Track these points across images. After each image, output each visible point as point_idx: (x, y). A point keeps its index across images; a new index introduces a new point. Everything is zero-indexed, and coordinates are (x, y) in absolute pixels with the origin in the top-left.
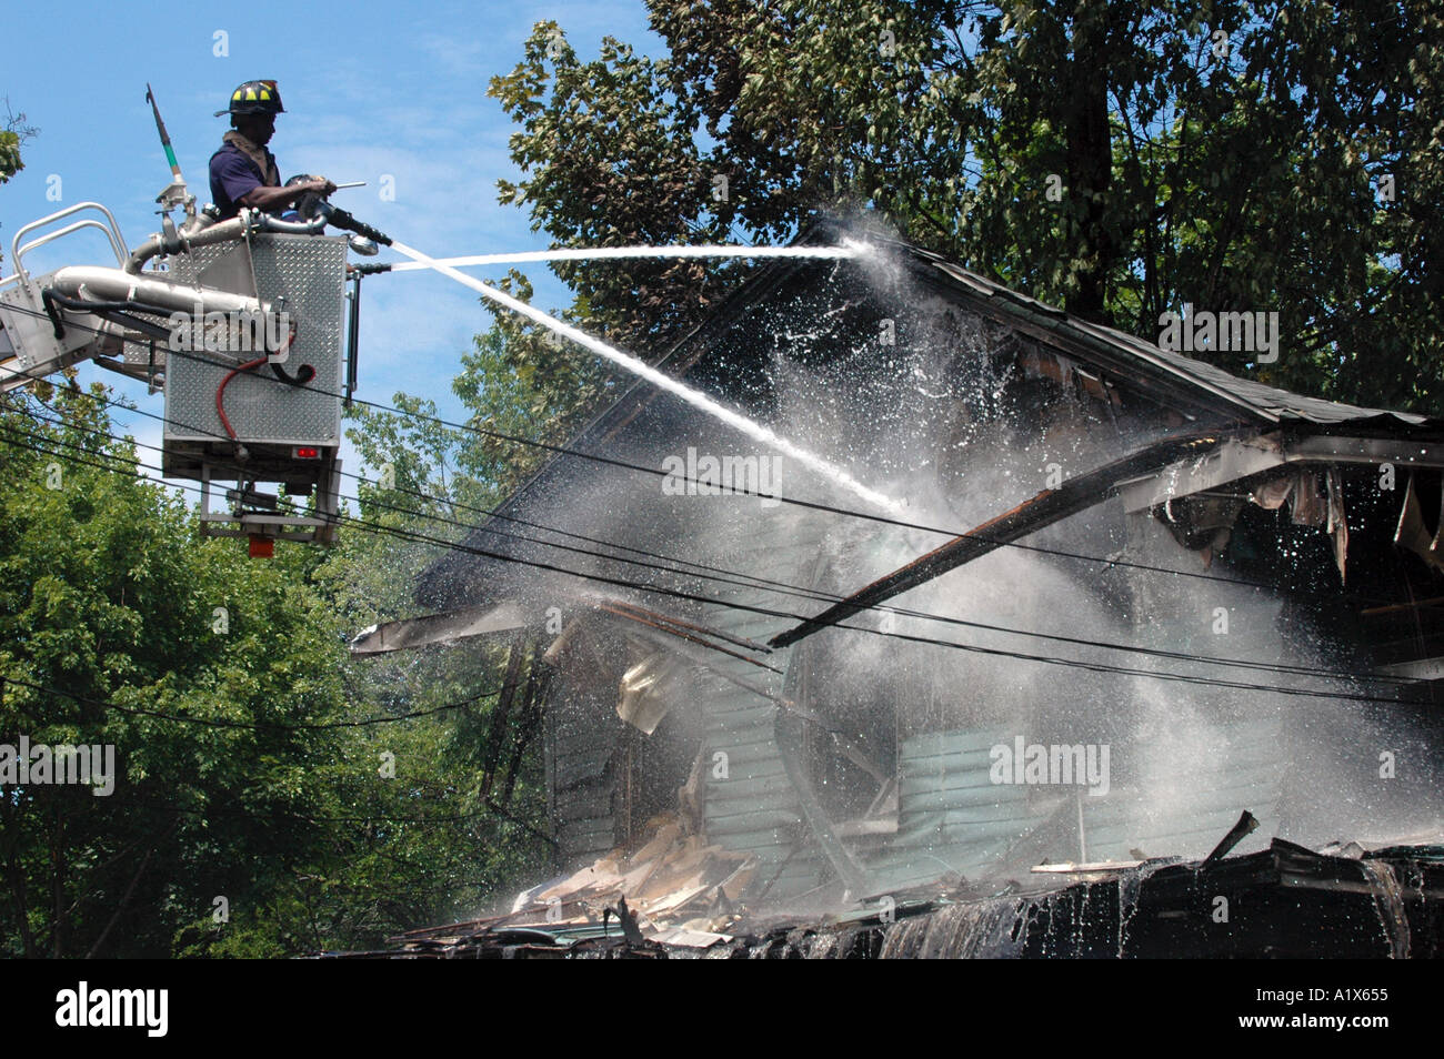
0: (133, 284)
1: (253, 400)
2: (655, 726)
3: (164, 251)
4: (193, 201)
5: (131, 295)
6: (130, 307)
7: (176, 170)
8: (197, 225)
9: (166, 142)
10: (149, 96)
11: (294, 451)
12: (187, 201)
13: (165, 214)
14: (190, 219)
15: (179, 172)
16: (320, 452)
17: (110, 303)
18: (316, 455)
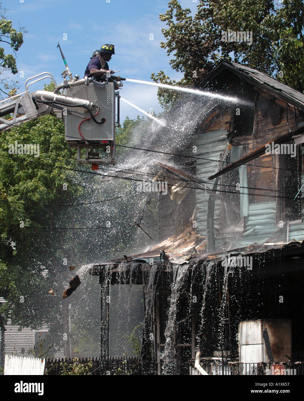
0: (55, 96)
1: (89, 128)
2: (181, 201)
3: (64, 87)
4: (71, 74)
5: (55, 99)
6: (54, 103)
7: (66, 66)
8: (73, 80)
9: (64, 58)
10: (59, 46)
11: (101, 142)
12: (70, 74)
13: (65, 78)
14: (71, 79)
15: (67, 66)
16: (108, 142)
17: (49, 101)
18: (107, 142)
